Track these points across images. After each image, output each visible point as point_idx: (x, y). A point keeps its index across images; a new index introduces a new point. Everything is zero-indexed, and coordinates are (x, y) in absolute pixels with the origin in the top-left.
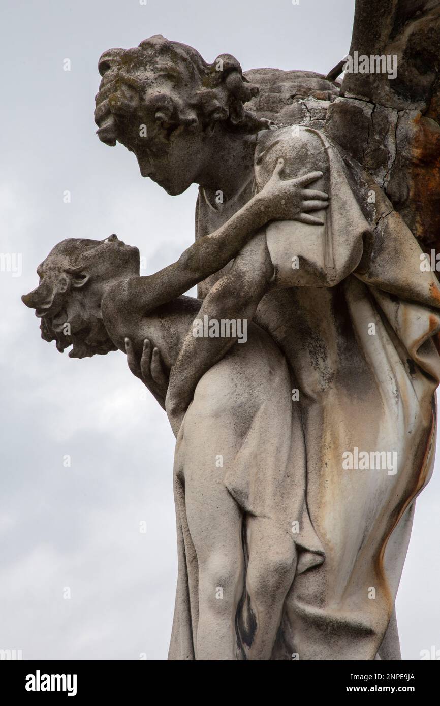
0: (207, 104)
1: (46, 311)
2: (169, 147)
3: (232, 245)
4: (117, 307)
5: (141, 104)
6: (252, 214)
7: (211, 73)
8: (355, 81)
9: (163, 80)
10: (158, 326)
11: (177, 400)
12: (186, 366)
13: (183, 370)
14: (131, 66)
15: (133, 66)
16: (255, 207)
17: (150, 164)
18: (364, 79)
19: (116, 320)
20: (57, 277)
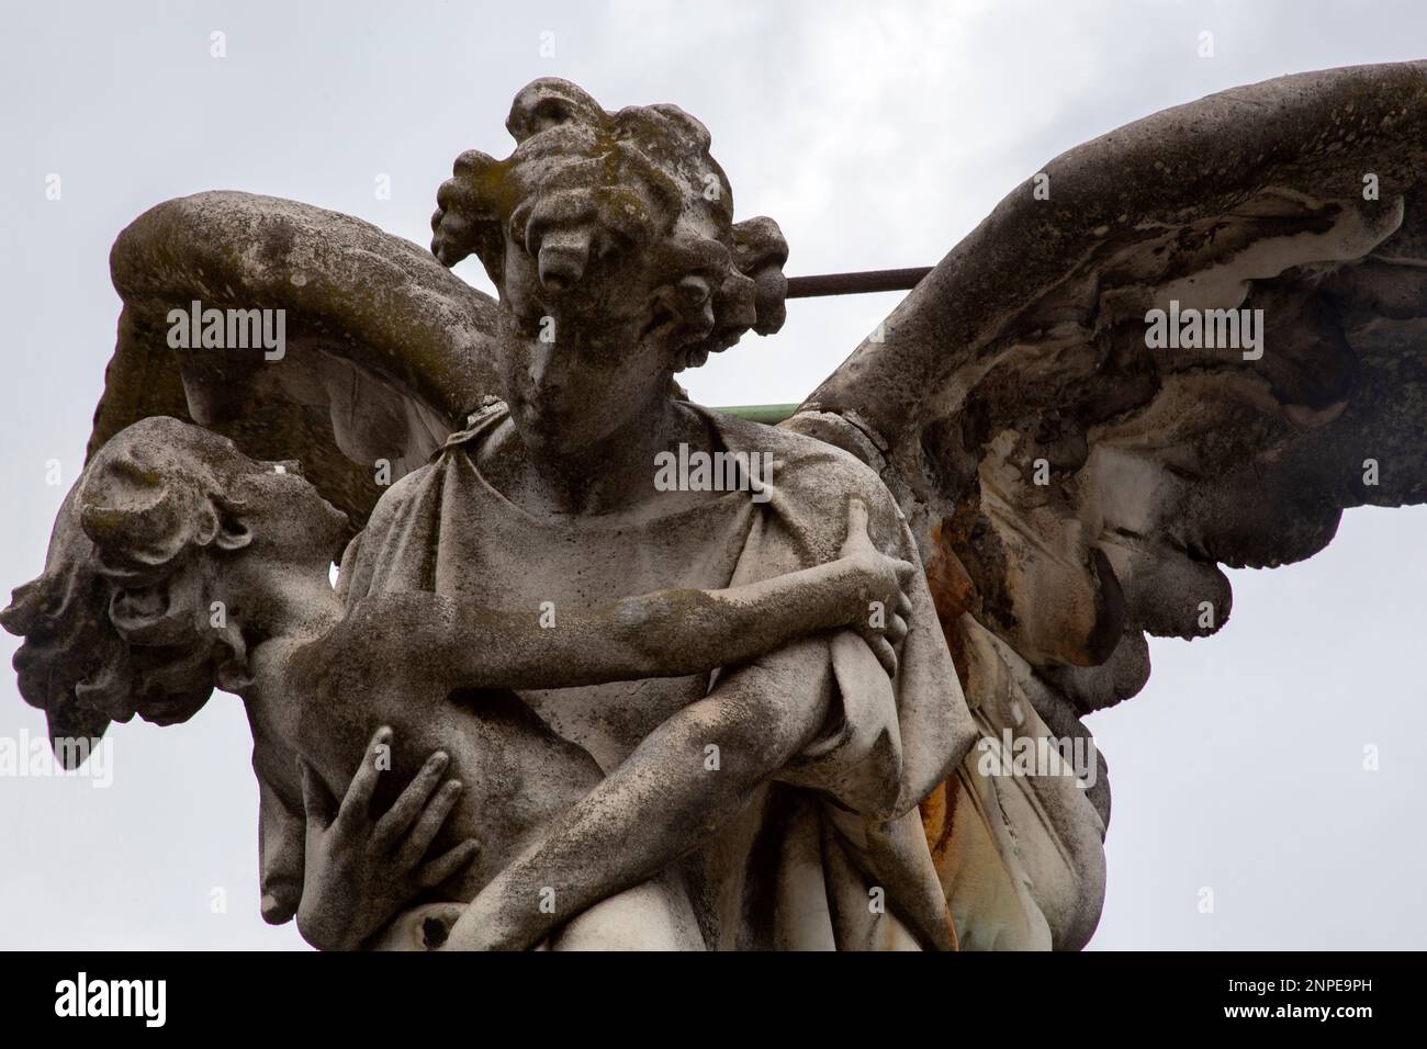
0: (743, 307)
1: (136, 569)
2: (628, 354)
3: (761, 638)
4: (413, 648)
5: (661, 241)
6: (838, 594)
7: (738, 243)
8: (884, 399)
9: (703, 213)
10: (473, 733)
11: (516, 928)
12: (584, 862)
13: (570, 868)
14: (650, 147)
15: (653, 148)
16: (849, 583)
17: (567, 367)
18: (900, 405)
19: (388, 676)
20: (195, 501)
